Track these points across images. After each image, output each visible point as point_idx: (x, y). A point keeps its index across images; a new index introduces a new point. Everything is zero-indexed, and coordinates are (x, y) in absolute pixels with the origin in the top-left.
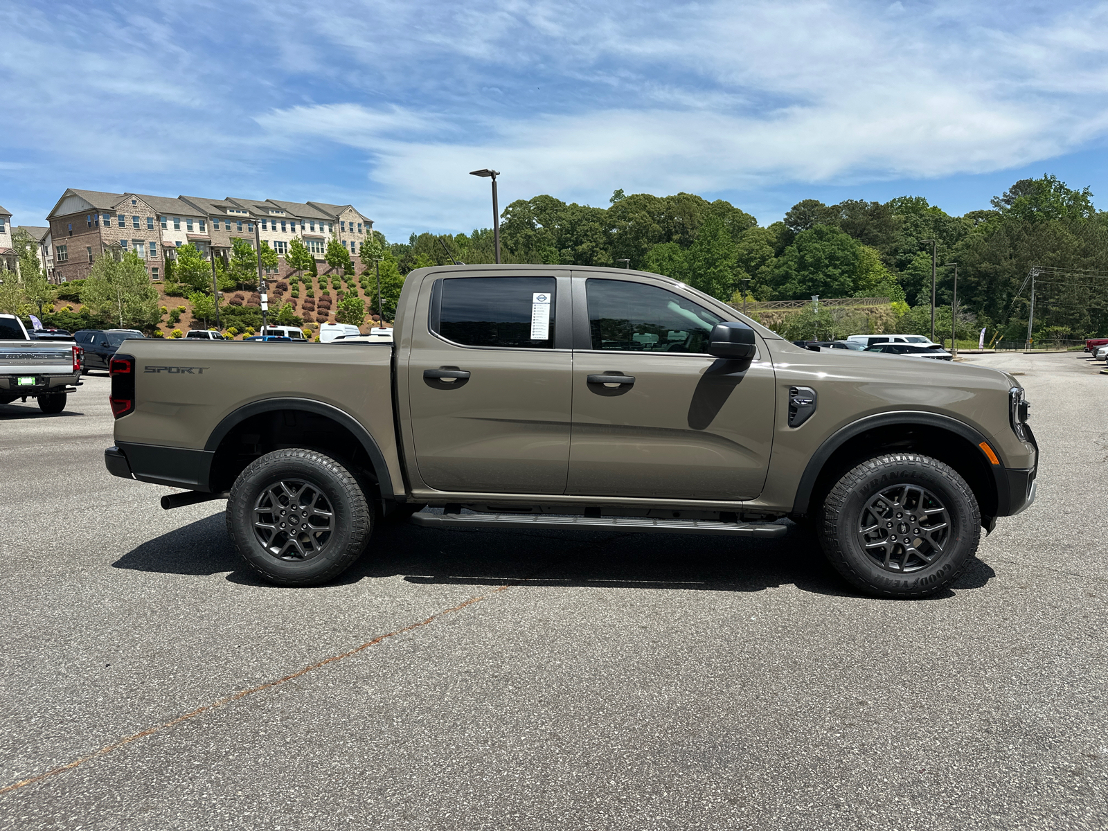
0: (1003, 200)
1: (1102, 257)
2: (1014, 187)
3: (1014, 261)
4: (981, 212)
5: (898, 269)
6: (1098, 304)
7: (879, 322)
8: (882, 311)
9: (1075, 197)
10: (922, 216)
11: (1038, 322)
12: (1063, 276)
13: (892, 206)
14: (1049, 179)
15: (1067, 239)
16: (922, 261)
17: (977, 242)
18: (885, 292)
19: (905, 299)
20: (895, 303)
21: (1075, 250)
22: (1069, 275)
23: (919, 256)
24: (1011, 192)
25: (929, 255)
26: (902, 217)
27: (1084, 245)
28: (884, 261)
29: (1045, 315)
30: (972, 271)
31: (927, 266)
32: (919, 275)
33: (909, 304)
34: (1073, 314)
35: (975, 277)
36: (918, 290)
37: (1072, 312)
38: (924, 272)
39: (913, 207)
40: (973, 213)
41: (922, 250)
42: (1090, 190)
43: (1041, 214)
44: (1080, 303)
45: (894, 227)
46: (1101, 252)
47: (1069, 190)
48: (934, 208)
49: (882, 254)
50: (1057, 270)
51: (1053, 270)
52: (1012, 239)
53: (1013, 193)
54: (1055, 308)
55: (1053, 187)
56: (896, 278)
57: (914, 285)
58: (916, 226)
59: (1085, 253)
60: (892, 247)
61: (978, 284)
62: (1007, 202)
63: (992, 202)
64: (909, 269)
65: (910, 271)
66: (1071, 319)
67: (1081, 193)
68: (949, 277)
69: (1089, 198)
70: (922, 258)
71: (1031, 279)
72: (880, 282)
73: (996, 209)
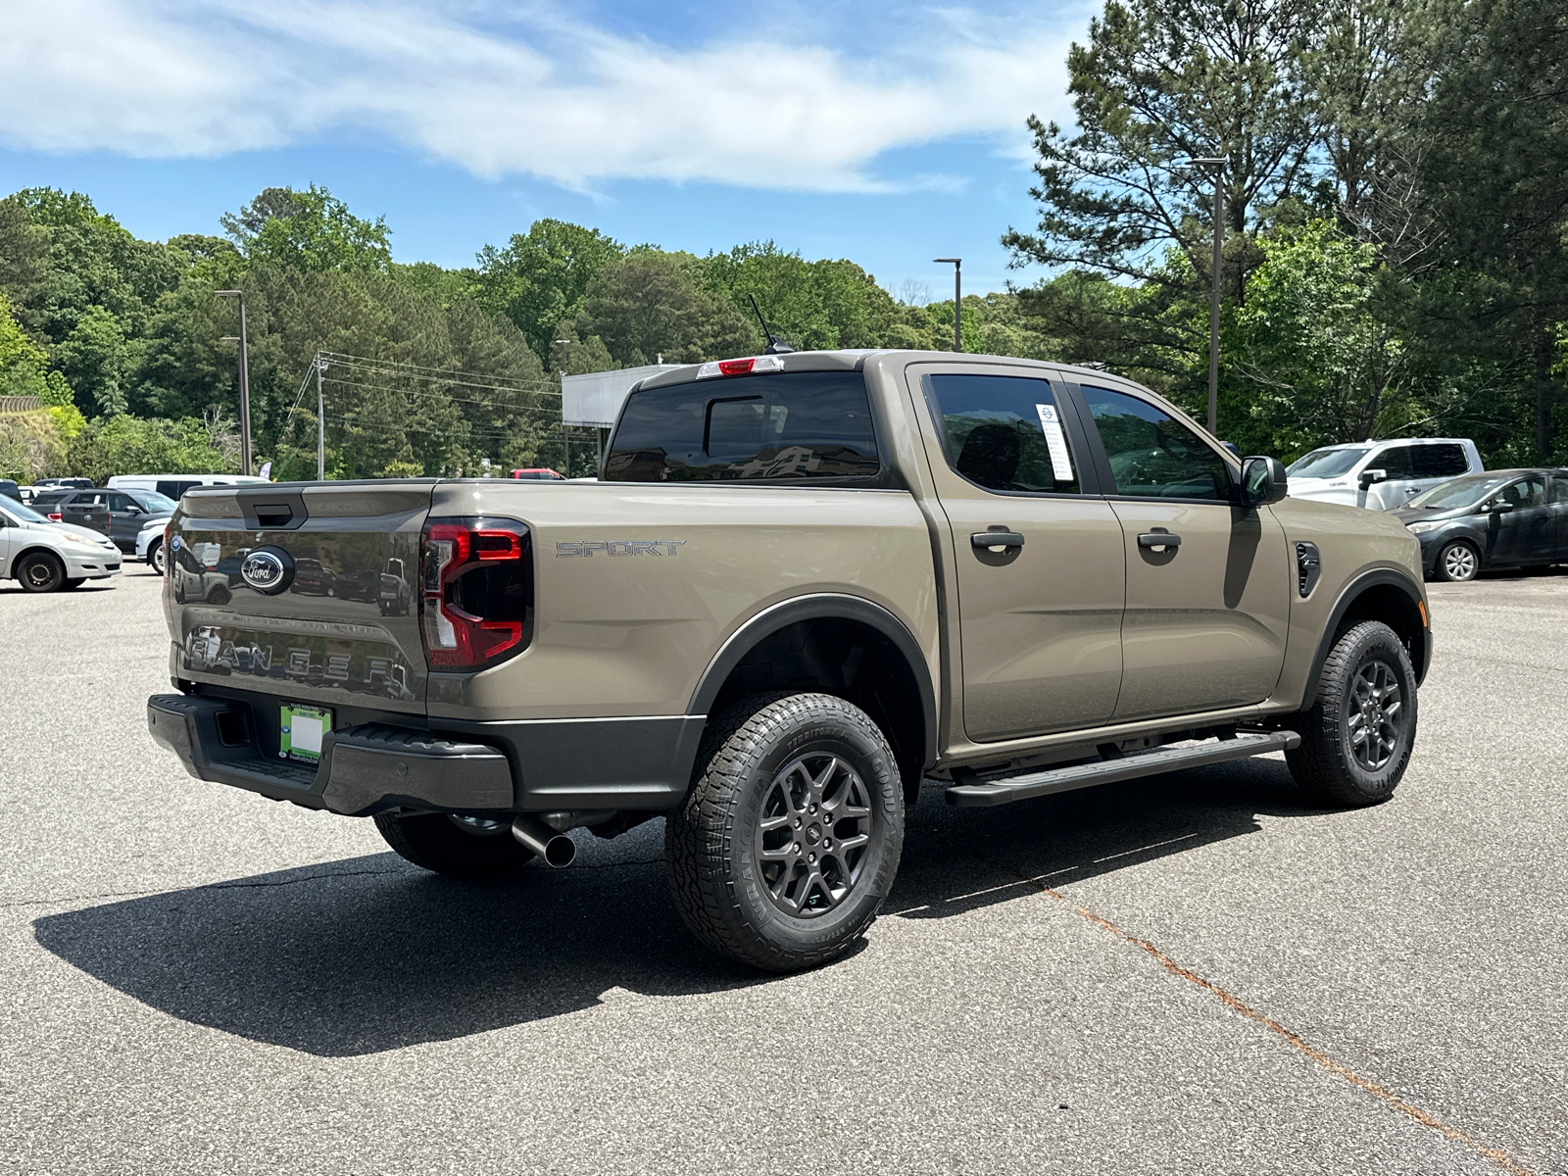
0: (243, 222)
1: (420, 342)
2: (260, 199)
3: (277, 336)
4: (199, 239)
5: (50, 337)
6: (421, 424)
7: (33, 449)
8: (37, 426)
9: (365, 233)
10: (86, 233)
11: (332, 454)
12: (364, 373)
13: (21, 204)
14: (319, 192)
15: (366, 306)
16: (97, 324)
17: (206, 297)
18: (29, 384)
19: (73, 402)
20: (57, 409)
21: (380, 328)
22: (374, 370)
23: (91, 313)
24: (254, 207)
25: (110, 313)
26: (46, 230)
27: (392, 320)
28: (22, 320)
29: (341, 441)
30: (204, 352)
31: (109, 336)
32: (93, 352)
33: (83, 412)
34: (385, 441)
35: (211, 365)
36: (94, 383)
37: (384, 436)
38: (102, 346)
39: (68, 212)
40: (185, 238)
41: (95, 301)
42: (385, 223)
43: (313, 255)
44: (395, 422)
45: (36, 250)
46: (419, 335)
47: (354, 218)
48: (108, 218)
49: (15, 304)
50: (355, 361)
51: (347, 360)
52: (269, 297)
53: (261, 210)
54: (356, 429)
55: (327, 208)
56: (47, 355)
57: (83, 372)
58: (78, 252)
59: (395, 335)
60: (34, 290)
61: (216, 377)
62: (250, 225)
63: (223, 221)
64: (73, 338)
65: (77, 344)
66: (383, 450)
67: (373, 227)
68: (157, 360)
69: (386, 236)
70: (97, 319)
71: (315, 375)
72: (13, 363)
73: (231, 238)
